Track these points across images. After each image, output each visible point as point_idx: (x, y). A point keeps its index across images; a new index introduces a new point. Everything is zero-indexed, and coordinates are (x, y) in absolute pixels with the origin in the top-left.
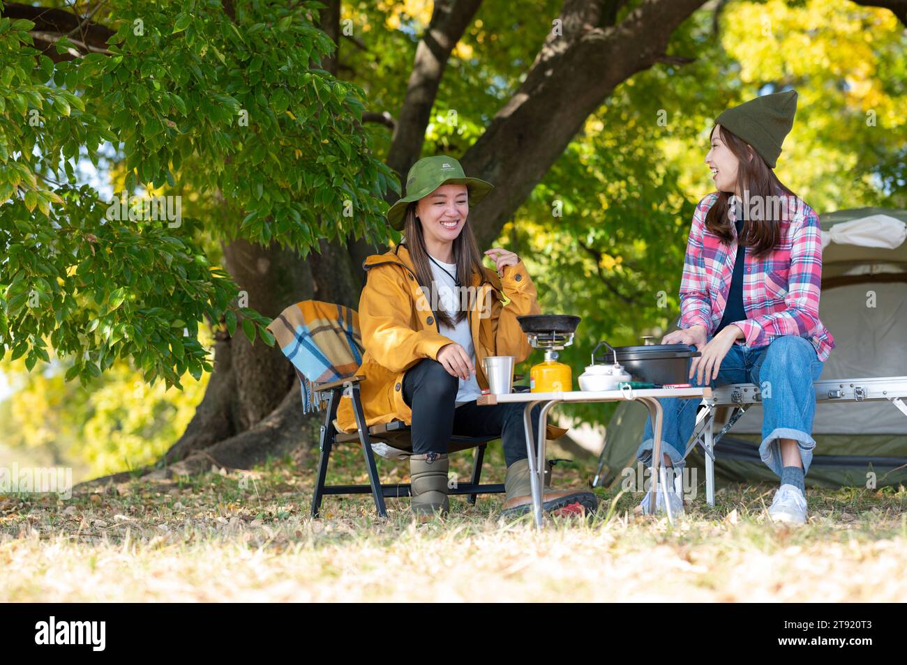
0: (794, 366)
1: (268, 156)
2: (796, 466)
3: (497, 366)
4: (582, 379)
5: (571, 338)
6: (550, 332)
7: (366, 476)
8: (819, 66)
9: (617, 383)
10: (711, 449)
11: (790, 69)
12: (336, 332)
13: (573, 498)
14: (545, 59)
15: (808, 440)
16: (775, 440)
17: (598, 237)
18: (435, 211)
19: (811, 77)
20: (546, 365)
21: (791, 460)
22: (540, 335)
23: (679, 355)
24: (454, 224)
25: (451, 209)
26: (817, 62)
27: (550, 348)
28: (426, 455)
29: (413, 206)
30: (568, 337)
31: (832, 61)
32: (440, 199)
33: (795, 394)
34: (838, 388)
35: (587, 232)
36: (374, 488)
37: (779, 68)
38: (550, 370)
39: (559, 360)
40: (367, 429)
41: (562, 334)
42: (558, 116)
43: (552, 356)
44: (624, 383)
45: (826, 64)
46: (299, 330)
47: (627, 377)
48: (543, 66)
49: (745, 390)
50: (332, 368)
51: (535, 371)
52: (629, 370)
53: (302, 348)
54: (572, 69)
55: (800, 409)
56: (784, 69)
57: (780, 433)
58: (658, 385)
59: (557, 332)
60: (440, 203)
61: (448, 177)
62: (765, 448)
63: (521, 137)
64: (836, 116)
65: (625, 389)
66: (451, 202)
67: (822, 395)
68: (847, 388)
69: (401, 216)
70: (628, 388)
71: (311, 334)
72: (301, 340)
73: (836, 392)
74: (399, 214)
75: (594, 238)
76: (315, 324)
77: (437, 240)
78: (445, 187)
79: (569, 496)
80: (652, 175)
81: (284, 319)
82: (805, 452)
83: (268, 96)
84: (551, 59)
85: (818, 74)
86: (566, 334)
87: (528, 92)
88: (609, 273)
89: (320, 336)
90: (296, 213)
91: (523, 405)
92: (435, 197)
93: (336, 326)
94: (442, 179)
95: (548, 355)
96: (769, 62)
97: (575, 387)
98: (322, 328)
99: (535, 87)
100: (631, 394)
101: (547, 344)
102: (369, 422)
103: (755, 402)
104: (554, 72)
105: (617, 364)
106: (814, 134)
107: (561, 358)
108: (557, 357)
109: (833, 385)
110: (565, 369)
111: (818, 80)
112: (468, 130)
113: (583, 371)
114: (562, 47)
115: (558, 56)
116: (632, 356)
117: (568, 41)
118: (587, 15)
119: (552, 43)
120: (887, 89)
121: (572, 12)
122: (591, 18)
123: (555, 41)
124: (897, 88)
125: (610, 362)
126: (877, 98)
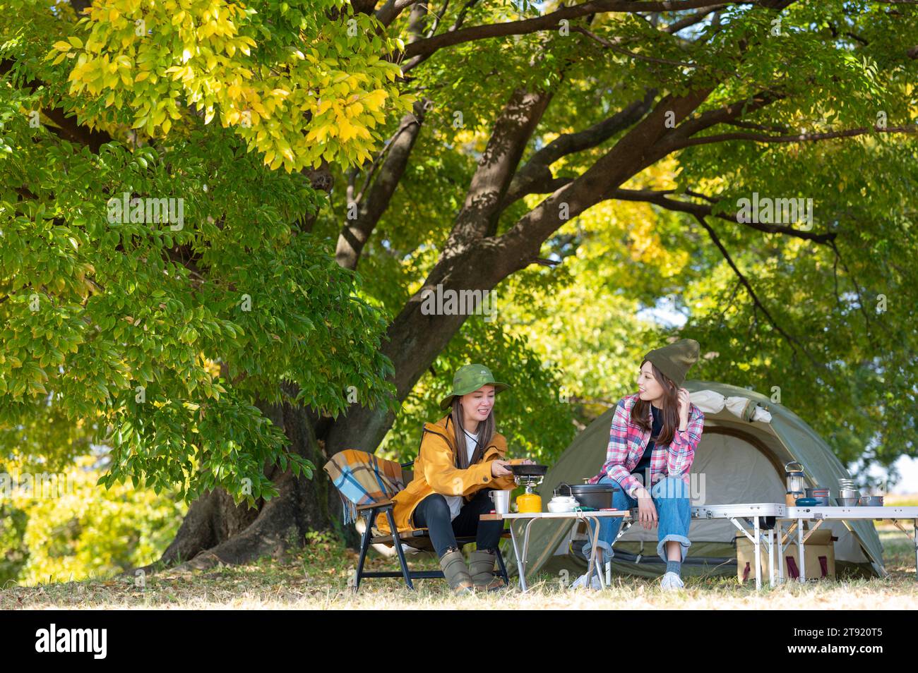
1: (316, 352)
2: (677, 560)
3: (501, 496)
4: (550, 505)
5: (542, 479)
6: (528, 475)
9: (573, 508)
12: (368, 470)
14: (448, 257)
15: (686, 541)
16: (667, 542)
18: (475, 402)
20: (526, 495)
21: (674, 556)
22: (522, 476)
23: (607, 490)
24: (484, 411)
25: (485, 400)
27: (528, 485)
30: (540, 478)
36: (405, 574)
38: (528, 499)
39: (533, 493)
40: (398, 534)
41: (536, 476)
43: (529, 490)
44: (577, 507)
46: (345, 470)
47: (578, 504)
48: (445, 262)
50: (367, 494)
51: (519, 499)
52: (578, 500)
53: (347, 481)
54: (470, 267)
55: (682, 522)
57: (670, 537)
58: (597, 509)
59: (532, 475)
60: (478, 397)
61: (485, 380)
62: (660, 547)
64: (621, 266)
65: (578, 511)
66: (485, 396)
68: (702, 511)
70: (580, 511)
71: (352, 472)
72: (346, 476)
76: (355, 465)
77: (472, 419)
81: (334, 461)
82: (684, 549)
83: (323, 314)
84: (452, 258)
86: (538, 476)
89: (358, 473)
90: (332, 390)
93: (368, 466)
94: (481, 381)
95: (527, 489)
97: (545, 509)
98: (359, 468)
100: (582, 515)
101: (526, 483)
102: (399, 530)
104: (454, 269)
105: (572, 496)
107: (536, 491)
108: (532, 490)
110: (537, 498)
111: (606, 235)
113: (550, 500)
114: (461, 249)
115: (458, 256)
116: (579, 491)
117: (465, 245)
118: (479, 226)
119: (453, 245)
120: (665, 243)
121: (467, 223)
122: (482, 228)
123: (455, 245)
124: (672, 241)
125: (568, 495)
126: (657, 252)
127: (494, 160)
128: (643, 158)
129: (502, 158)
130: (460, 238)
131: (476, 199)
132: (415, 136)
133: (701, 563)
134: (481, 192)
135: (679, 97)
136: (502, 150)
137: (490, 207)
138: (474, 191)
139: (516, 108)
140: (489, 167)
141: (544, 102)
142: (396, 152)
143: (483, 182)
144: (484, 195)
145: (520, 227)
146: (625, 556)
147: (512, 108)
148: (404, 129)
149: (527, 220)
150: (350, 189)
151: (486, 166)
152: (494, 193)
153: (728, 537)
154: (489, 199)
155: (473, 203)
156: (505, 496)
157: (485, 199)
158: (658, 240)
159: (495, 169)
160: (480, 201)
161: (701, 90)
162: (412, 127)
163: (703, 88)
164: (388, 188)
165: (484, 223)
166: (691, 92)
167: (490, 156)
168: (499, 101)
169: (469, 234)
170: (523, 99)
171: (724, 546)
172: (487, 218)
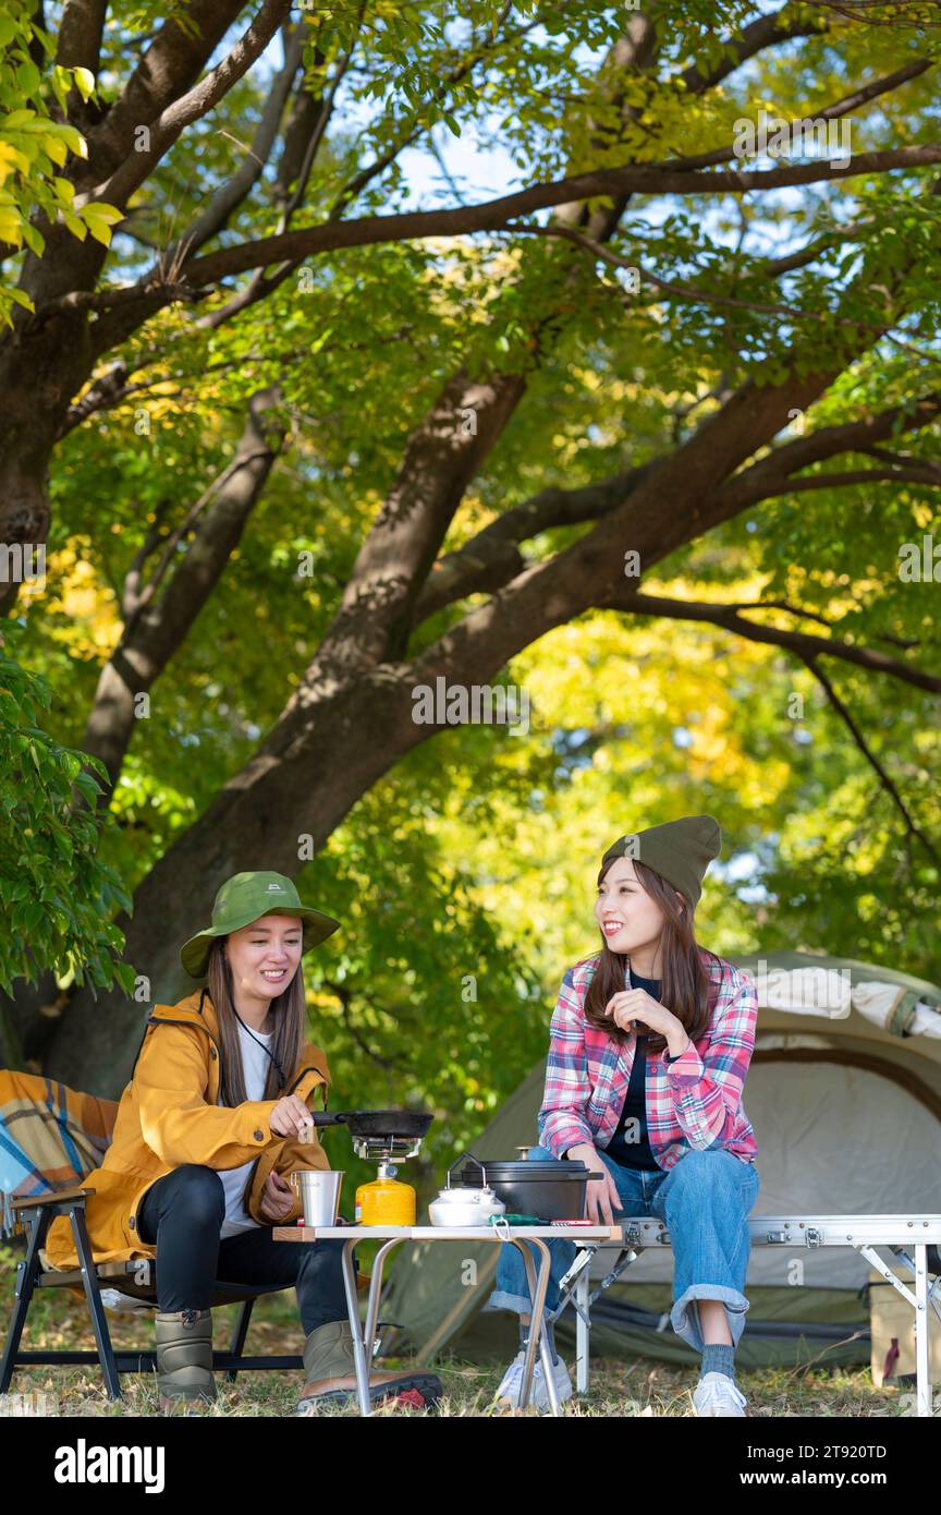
0: (720, 1188)
2: (724, 1343)
3: (318, 1185)
4: (435, 1209)
5: (417, 1147)
6: (386, 1136)
7: (93, 1340)
8: (651, 710)
9: (487, 1217)
10: (585, 1310)
11: (608, 714)
12: (44, 1119)
13: (408, 1383)
14: (305, 704)
15: (737, 1298)
16: (691, 1303)
17: (354, 969)
18: (255, 954)
19: (637, 727)
20: (379, 1185)
22: (371, 1140)
23: (573, 1176)
24: (279, 974)
25: (275, 950)
26: (648, 703)
27: (386, 1160)
28: (180, 1314)
29: (221, 943)
30: (414, 1144)
31: (671, 704)
32: (259, 936)
33: (719, 1230)
34: (782, 1228)
35: (337, 962)
36: (103, 1356)
37: (591, 710)
38: (384, 1192)
39: (397, 1179)
41: (404, 1140)
42: (321, 791)
43: (388, 1173)
44: (498, 1216)
45: (661, 708)
47: (500, 1208)
48: (300, 715)
49: (646, 1227)
50: (36, 1172)
51: (363, 1193)
52: (502, 1197)
54: (347, 722)
55: (726, 1255)
56: (598, 712)
57: (698, 1291)
58: (545, 1221)
59: (396, 1136)
60: (260, 942)
61: (275, 905)
62: (678, 1314)
63: (265, 820)
64: (673, 785)
65: (499, 1224)
66: (276, 940)
67: (760, 1237)
68: (795, 1228)
69: (202, 956)
70: (504, 1224)
71: (6, 1122)
73: (778, 1234)
74: (197, 953)
75: (347, 972)
76: (11, 1107)
77: (252, 996)
78: (268, 918)
79: (403, 1380)
80: (435, 879)
82: (735, 1319)
84: (313, 706)
85: (649, 722)
86: (410, 1140)
87: (278, 754)
88: (357, 1021)
89: (19, 1126)
91: (342, 1242)
92: (254, 930)
93: (44, 1110)
94: (264, 907)
95: (382, 1171)
96: (575, 700)
97: (421, 1217)
98: (23, 1114)
99: (287, 746)
100: (508, 1234)
101: (382, 1155)
102: (96, 1257)
103: (660, 1244)
104: (316, 727)
105: (487, 1189)
106: (639, 812)
107: (401, 1175)
108: (395, 1173)
109: (774, 1224)
110: (406, 1192)
111: (649, 731)
112: (167, 801)
113: (433, 1196)
114: (331, 688)
115: (323, 703)
116: (505, 1177)
117: (339, 679)
118: (367, 643)
119: (317, 680)
120: (748, 748)
121: (347, 636)
122: (373, 648)
123: (320, 680)
124: (762, 747)
125: (478, 1185)
126: (735, 762)
127: (402, 515)
128: (696, 513)
129: (417, 512)
130: (332, 667)
131: (364, 590)
132: (261, 479)
133: (795, 1334)
134: (374, 577)
135: (769, 387)
136: (419, 496)
137: (393, 607)
138: (362, 575)
139: (448, 415)
140: (393, 528)
141: (504, 405)
142: (222, 508)
143: (380, 558)
144: (380, 583)
145: (448, 645)
146: (637, 1316)
147: (441, 415)
148: (240, 467)
149: (463, 630)
150: (132, 578)
151: (386, 528)
152: (401, 580)
153: (850, 1279)
154: (390, 591)
155: (359, 597)
156: (328, 1183)
157: (381, 591)
158: (737, 743)
159: (403, 532)
160: (372, 596)
161: (812, 376)
162: (257, 464)
163: (817, 369)
164: (204, 575)
165: (379, 637)
166: (794, 378)
167: (394, 507)
168: (416, 400)
169: (348, 658)
170: (461, 397)
171: (843, 1298)
172: (386, 628)
